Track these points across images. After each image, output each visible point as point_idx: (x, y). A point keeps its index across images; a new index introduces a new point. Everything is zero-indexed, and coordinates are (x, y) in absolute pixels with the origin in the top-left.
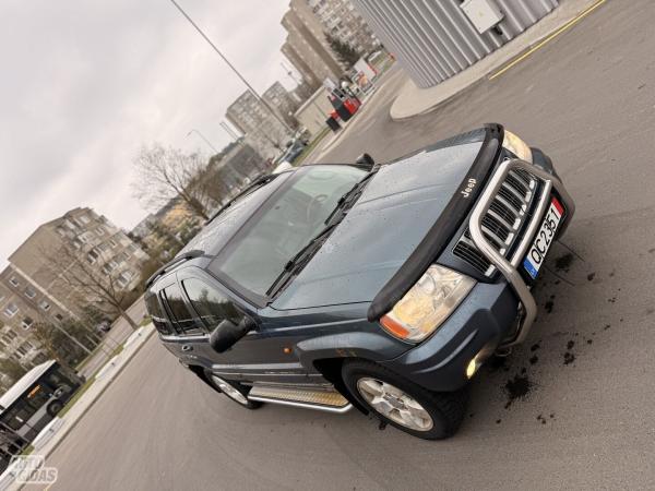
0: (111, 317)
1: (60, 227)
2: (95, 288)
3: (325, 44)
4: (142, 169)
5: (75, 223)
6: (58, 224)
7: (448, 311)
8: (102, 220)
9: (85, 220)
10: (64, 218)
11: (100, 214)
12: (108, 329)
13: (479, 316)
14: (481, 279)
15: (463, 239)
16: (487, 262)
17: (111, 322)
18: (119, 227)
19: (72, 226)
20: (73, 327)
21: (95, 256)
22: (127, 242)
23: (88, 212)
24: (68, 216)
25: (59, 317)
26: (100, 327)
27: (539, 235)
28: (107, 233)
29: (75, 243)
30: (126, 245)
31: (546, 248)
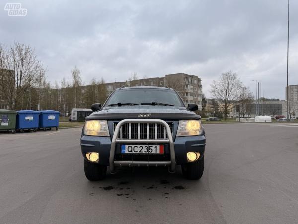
1: (186, 78)
4: (222, 79)
5: (192, 80)
6: (187, 76)
8: (201, 86)
9: (195, 82)
10: (191, 76)
11: (201, 84)
14: (111, 138)
18: (203, 93)
19: (190, 80)
21: (187, 95)
23: (199, 80)
24: (192, 76)
27: (139, 146)
28: (197, 91)
29: (185, 86)
30: (199, 100)
31: (138, 152)
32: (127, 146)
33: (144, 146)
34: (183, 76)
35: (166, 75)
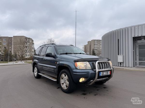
0: (18, 59)
1: (26, 39)
2: (22, 51)
3: (92, 50)
4: (48, 41)
5: (29, 40)
6: (26, 38)
7: (85, 68)
8: (33, 44)
9: (31, 41)
10: (28, 38)
11: (34, 43)
12: (15, 61)
13: (88, 72)
14: (92, 69)
15: (94, 63)
16: (95, 69)
17: (17, 60)
18: (34, 47)
19: (28, 40)
20: (11, 55)
21: (26, 48)
22: (33, 50)
23: (33, 41)
24: (29, 38)
25: (10, 51)
26: (15, 59)
27: (105, 72)
28: (32, 46)
29: (26, 43)
30: (32, 51)
31: (104, 75)
32: (101, 72)
33: (106, 72)
34: (24, 38)
35: (13, 36)
